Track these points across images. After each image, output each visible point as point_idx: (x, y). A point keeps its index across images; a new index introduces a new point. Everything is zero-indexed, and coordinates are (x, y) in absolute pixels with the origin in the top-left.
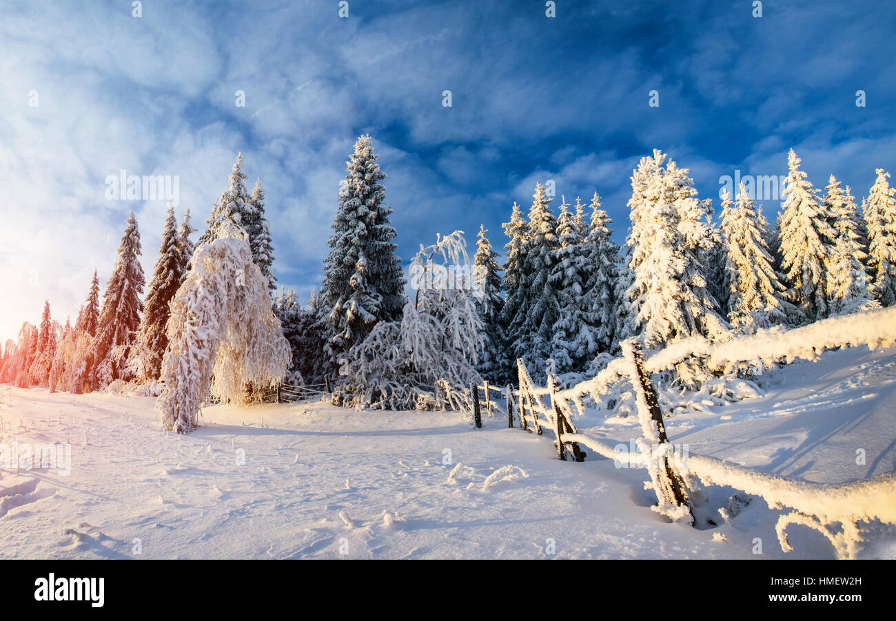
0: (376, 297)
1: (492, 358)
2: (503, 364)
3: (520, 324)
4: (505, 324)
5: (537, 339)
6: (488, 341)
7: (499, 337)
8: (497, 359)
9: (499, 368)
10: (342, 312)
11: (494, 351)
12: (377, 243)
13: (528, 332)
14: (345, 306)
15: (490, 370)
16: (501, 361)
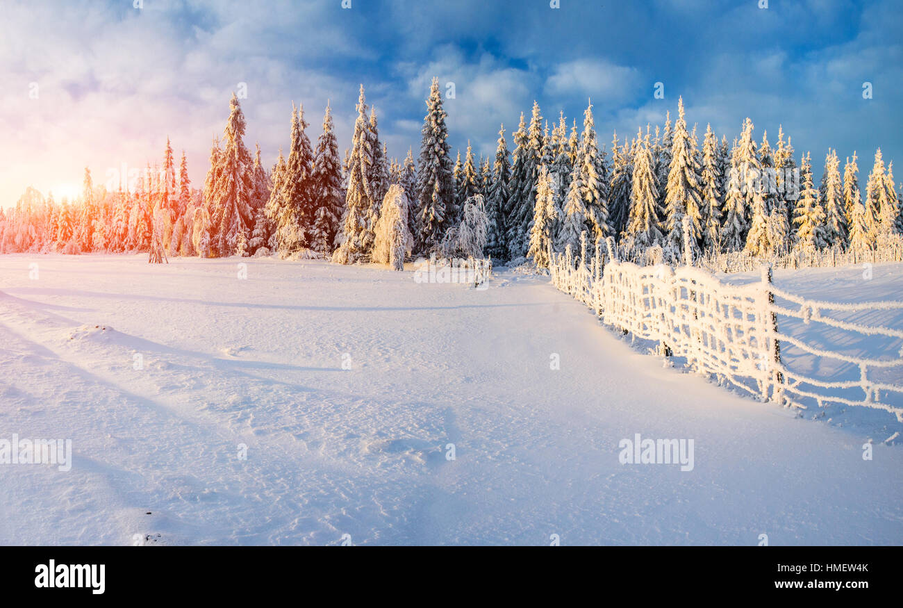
0: (443, 206)
1: (496, 239)
2: (502, 244)
3: (514, 217)
4: (507, 213)
5: (520, 231)
6: (496, 225)
7: (503, 224)
8: (499, 240)
9: (499, 246)
10: (427, 214)
11: (498, 233)
12: (444, 170)
13: (517, 224)
14: (429, 211)
15: (494, 247)
16: (501, 242)
